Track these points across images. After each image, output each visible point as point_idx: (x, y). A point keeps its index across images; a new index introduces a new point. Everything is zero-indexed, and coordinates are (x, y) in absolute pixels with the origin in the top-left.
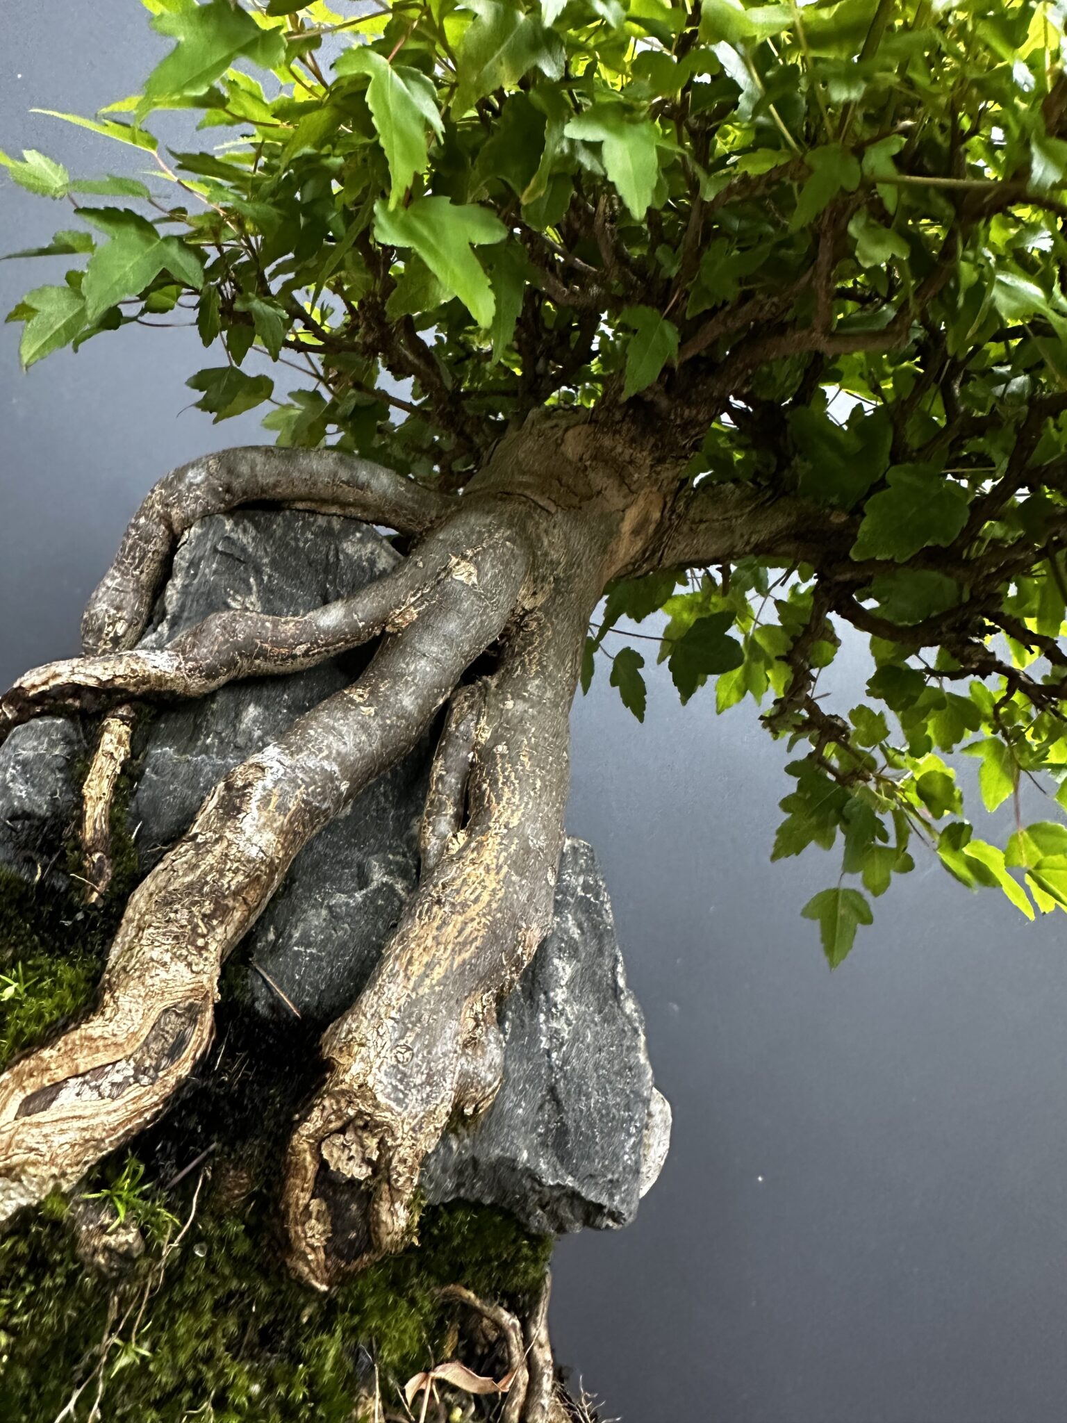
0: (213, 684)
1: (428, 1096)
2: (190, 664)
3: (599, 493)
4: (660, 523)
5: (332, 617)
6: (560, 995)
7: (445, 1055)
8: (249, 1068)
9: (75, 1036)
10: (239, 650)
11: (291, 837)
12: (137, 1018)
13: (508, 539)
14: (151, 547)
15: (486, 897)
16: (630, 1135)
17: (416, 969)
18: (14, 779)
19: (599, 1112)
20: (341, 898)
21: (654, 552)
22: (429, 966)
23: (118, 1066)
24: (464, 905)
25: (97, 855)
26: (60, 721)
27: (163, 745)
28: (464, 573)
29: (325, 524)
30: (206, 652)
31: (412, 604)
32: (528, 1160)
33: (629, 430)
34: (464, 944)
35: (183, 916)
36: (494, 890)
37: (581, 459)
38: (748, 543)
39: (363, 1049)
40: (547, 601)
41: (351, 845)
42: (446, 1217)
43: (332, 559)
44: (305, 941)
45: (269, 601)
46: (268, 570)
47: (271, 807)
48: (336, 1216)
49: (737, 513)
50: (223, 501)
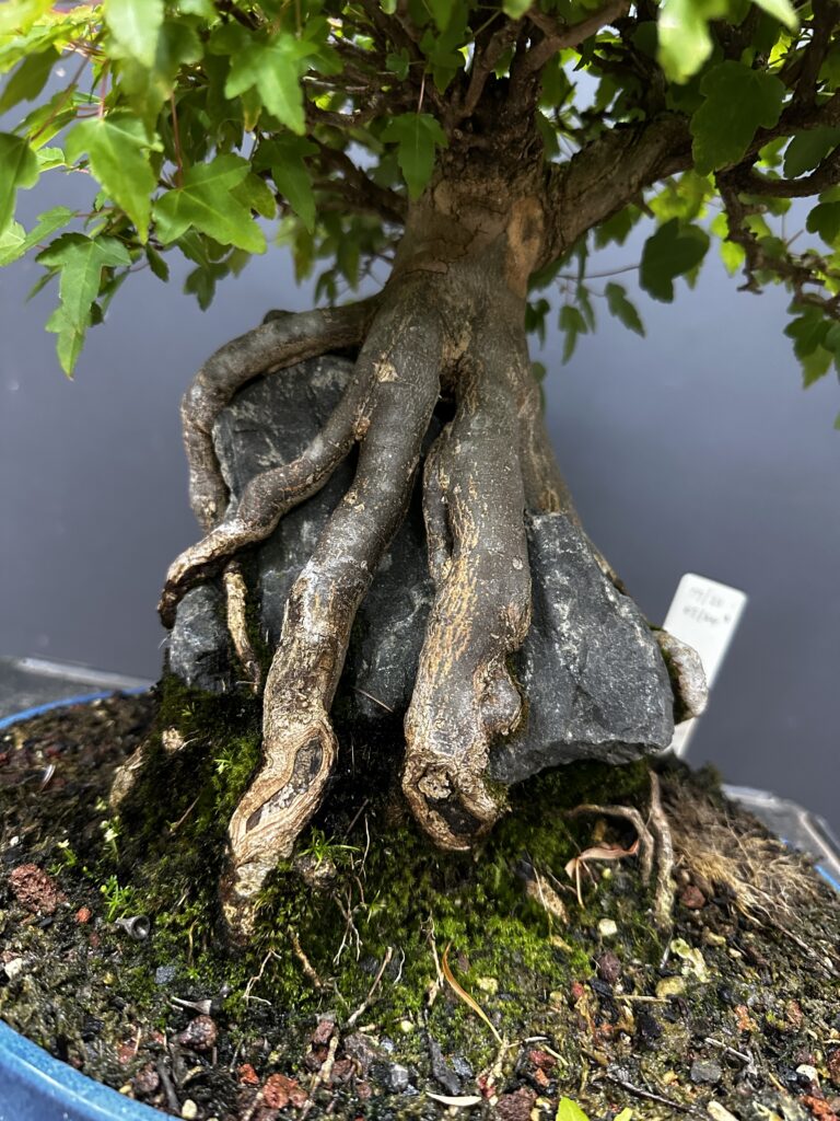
0: (271, 527)
1: (464, 742)
2: (250, 523)
3: (477, 231)
4: (546, 216)
5: (316, 451)
6: (565, 627)
7: (466, 715)
8: (374, 750)
9: (258, 781)
10: (273, 500)
11: (338, 615)
12: (284, 762)
13: (411, 324)
14: (201, 448)
15: (465, 606)
16: (647, 695)
17: (434, 669)
18: (189, 637)
19: (619, 689)
20: (399, 625)
21: (554, 239)
22: (441, 665)
23: (284, 790)
24: (452, 617)
25: (249, 663)
26: (200, 589)
27: (266, 572)
28: (386, 374)
29: (295, 373)
30: (254, 512)
31: (363, 415)
32: (574, 736)
33: (474, 170)
34: (459, 642)
35: (288, 695)
36: (469, 599)
37: (452, 211)
38: (630, 186)
39: (418, 729)
40: (471, 343)
41: (399, 584)
42: (541, 781)
43: (310, 396)
44: (384, 663)
45: (285, 447)
46: (275, 426)
47: (317, 606)
48: (445, 815)
49: (610, 168)
50: (221, 400)
